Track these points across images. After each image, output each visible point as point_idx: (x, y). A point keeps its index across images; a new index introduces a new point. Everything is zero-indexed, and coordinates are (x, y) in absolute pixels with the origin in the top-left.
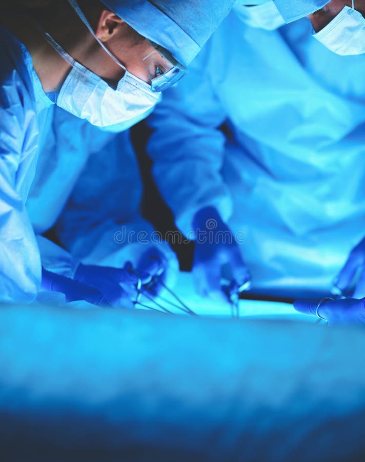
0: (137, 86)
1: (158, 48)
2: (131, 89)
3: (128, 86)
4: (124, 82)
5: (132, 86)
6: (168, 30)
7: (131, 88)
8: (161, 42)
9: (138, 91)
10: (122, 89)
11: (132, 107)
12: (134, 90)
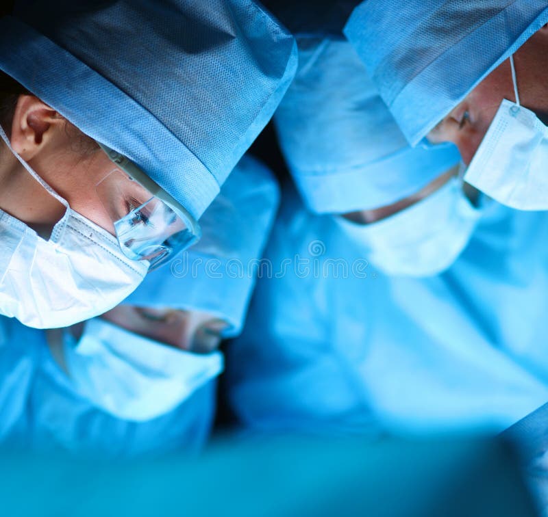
0: (92, 238)
1: (122, 160)
2: (79, 243)
3: (74, 237)
4: (65, 229)
5: (81, 237)
6: (136, 126)
7: (81, 240)
8: (126, 149)
9: (95, 249)
10: (62, 240)
11: (89, 284)
12: (88, 245)
